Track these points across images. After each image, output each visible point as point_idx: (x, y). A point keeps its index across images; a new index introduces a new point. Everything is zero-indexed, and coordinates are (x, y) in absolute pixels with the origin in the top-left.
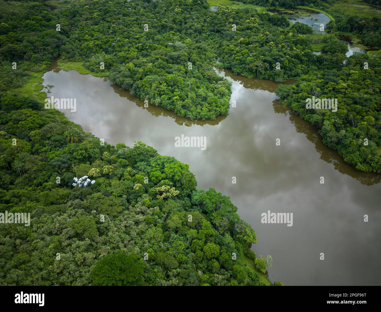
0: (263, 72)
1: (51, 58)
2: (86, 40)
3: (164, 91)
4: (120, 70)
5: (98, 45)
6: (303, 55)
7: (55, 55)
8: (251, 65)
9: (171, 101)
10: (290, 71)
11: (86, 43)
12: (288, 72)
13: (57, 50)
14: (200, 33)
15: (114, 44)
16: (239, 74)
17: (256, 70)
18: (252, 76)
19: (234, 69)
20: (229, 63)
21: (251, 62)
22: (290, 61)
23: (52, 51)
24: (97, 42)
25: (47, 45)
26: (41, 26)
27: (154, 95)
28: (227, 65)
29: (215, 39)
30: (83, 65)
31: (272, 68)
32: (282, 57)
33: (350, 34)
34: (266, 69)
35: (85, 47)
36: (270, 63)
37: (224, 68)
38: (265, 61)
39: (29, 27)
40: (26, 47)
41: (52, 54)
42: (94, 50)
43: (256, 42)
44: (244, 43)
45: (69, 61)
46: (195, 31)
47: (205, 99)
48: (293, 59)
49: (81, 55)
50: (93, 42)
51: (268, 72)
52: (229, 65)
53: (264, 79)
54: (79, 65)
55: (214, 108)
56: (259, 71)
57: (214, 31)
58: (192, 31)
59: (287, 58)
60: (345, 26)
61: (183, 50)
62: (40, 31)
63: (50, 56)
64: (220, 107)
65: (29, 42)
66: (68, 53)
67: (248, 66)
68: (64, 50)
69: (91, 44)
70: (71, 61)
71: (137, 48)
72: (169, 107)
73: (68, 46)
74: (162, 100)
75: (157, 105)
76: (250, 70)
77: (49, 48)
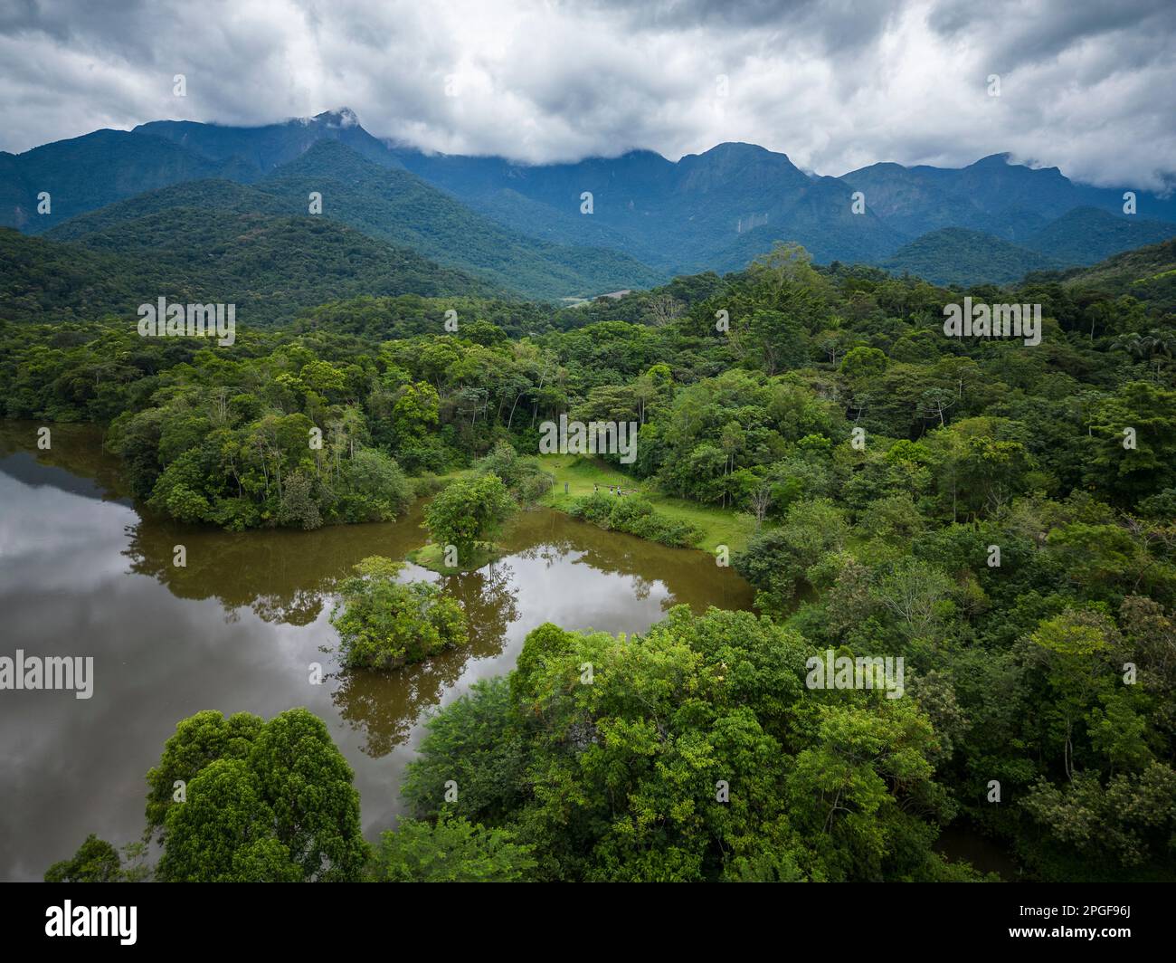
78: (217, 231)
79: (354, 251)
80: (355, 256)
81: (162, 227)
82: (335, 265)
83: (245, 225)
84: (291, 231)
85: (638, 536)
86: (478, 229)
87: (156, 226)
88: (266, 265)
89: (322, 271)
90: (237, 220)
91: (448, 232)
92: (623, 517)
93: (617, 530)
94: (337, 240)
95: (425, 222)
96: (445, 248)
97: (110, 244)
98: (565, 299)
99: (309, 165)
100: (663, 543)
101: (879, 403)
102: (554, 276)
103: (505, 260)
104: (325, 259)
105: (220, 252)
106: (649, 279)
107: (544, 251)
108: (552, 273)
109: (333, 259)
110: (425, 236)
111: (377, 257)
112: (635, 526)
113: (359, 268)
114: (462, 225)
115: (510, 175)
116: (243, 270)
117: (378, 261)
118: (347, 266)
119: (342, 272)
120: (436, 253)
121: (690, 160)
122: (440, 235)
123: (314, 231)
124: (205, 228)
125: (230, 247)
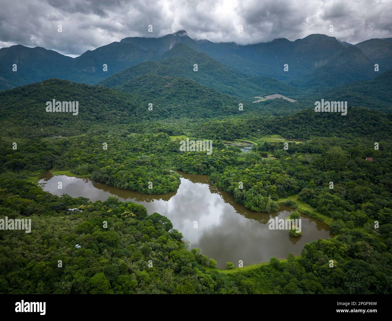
0: (203, 170)
1: (45, 168)
2: (75, 157)
3: (131, 179)
4: (100, 170)
5: (83, 159)
6: (229, 160)
7: (48, 167)
8: (194, 166)
9: (136, 184)
10: (221, 169)
11: (75, 158)
12: (220, 170)
13: (50, 164)
14: (162, 152)
15: (96, 158)
16: (187, 172)
17: (198, 169)
18: (196, 173)
19: (183, 170)
20: (181, 166)
21: (194, 164)
22: (219, 163)
23: (47, 164)
24: (83, 157)
25: (44, 160)
26: (39, 149)
27: (124, 181)
28: (178, 168)
29: (172, 156)
30: (71, 172)
31: (208, 167)
32: (214, 160)
33: (267, 152)
34: (205, 168)
35: (73, 161)
36: (207, 165)
37: (177, 170)
38: (203, 163)
39: (30, 150)
40: (27, 161)
41: (46, 165)
42: (80, 163)
43: (199, 154)
44: (191, 155)
45: (59, 170)
46: (158, 151)
47: (160, 182)
48: (222, 162)
49: (69, 166)
50: (80, 158)
51: (206, 169)
52: (180, 167)
53: (204, 174)
54: (68, 172)
55: (166, 186)
56: (200, 169)
57: (172, 151)
58: (155, 151)
59: (218, 161)
60: (262, 147)
61: (147, 159)
62: (38, 153)
63: (45, 167)
64: (170, 186)
65: (29, 158)
66: (60, 165)
67: (192, 167)
68: (56, 163)
69: (78, 159)
70: (61, 170)
71: (114, 159)
72: (134, 188)
73: (60, 161)
74: (129, 185)
75: (126, 188)
76: (194, 169)
77: (45, 161)
78: (157, 82)
79: (197, 90)
80: (198, 92)
81: (142, 81)
82: (192, 95)
83: (165, 81)
84: (179, 84)
85: (315, 219)
86: (227, 73)
87: (140, 80)
88: (174, 96)
89: (189, 97)
90: (162, 79)
91: (218, 74)
92: (312, 215)
93: (311, 217)
94: (192, 87)
95: (210, 71)
96: (217, 80)
97: (129, 86)
98: (256, 97)
99: (174, 52)
100: (318, 220)
101: (353, 194)
102: (251, 88)
103: (235, 83)
104: (189, 93)
105: (160, 91)
106: (283, 87)
107: (248, 78)
108: (251, 87)
109: (191, 93)
110: (210, 75)
111: (203, 92)
112: (314, 217)
113: (199, 96)
114: (222, 72)
115: (235, 48)
116: (168, 97)
117: (204, 93)
118: (196, 95)
119: (194, 97)
120: (214, 82)
121: (299, 41)
122: (215, 75)
123: (186, 84)
124: (153, 81)
125: (163, 89)
